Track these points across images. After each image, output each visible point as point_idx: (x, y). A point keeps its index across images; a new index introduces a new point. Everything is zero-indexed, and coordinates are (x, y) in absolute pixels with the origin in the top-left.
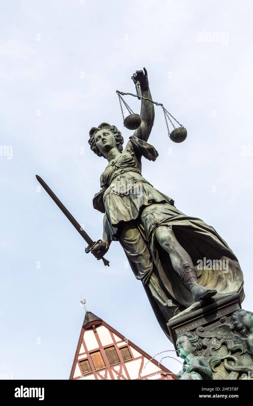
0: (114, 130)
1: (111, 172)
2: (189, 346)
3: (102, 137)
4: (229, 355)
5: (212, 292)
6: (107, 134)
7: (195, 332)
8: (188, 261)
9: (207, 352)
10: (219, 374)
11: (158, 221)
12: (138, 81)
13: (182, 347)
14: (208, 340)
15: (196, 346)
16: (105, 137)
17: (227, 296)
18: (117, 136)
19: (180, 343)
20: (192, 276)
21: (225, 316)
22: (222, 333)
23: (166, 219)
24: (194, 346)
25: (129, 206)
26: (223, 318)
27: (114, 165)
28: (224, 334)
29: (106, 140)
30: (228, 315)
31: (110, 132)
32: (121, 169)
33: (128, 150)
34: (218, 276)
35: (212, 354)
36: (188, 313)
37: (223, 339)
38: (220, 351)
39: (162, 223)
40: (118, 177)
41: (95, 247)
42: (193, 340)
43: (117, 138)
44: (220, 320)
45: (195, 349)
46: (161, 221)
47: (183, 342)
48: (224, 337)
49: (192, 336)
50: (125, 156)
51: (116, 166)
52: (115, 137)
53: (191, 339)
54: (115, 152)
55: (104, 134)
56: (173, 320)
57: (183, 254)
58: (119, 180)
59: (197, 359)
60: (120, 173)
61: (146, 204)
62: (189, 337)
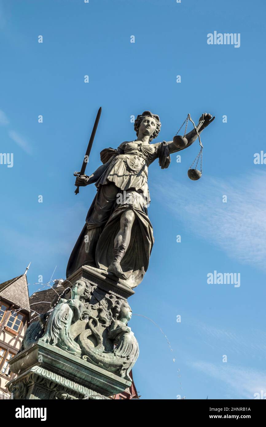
0: (159, 126)
1: (135, 148)
2: (82, 291)
3: (150, 123)
4: (97, 319)
5: (125, 277)
6: (153, 124)
7: (91, 286)
8: (127, 246)
9: (87, 305)
10: (82, 323)
11: (134, 206)
12: (204, 121)
13: (78, 287)
14: (94, 299)
15: (86, 295)
16: (151, 125)
17: (127, 287)
18: (157, 132)
19: (79, 284)
20: (121, 256)
21: (116, 296)
22: (105, 303)
23: (139, 210)
24: (84, 294)
25: (126, 179)
26: (113, 296)
27: (140, 146)
28: (106, 305)
29: (150, 127)
30: (118, 298)
31: (156, 125)
32: (142, 154)
33: (155, 147)
34: (129, 268)
35: (89, 308)
36: (98, 273)
37: (102, 306)
38: (94, 311)
39: (135, 210)
40: (137, 156)
41: (82, 177)
42: (87, 290)
43: (155, 132)
44: (111, 295)
45: (84, 296)
46: (135, 208)
47: (81, 285)
48: (104, 306)
49: (89, 287)
50: (151, 149)
51: (140, 148)
52: (155, 130)
53: (87, 288)
54: (147, 139)
55: (152, 123)
56: (87, 267)
57: (128, 238)
58: (135, 159)
59: (80, 303)
60: (139, 155)
61: (137, 189)
62: (87, 286)
